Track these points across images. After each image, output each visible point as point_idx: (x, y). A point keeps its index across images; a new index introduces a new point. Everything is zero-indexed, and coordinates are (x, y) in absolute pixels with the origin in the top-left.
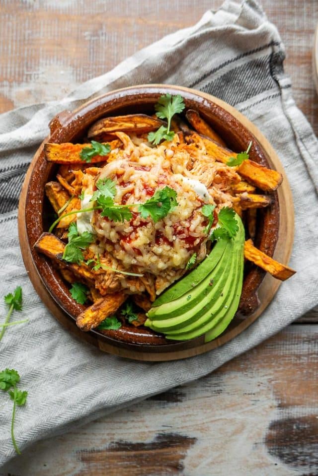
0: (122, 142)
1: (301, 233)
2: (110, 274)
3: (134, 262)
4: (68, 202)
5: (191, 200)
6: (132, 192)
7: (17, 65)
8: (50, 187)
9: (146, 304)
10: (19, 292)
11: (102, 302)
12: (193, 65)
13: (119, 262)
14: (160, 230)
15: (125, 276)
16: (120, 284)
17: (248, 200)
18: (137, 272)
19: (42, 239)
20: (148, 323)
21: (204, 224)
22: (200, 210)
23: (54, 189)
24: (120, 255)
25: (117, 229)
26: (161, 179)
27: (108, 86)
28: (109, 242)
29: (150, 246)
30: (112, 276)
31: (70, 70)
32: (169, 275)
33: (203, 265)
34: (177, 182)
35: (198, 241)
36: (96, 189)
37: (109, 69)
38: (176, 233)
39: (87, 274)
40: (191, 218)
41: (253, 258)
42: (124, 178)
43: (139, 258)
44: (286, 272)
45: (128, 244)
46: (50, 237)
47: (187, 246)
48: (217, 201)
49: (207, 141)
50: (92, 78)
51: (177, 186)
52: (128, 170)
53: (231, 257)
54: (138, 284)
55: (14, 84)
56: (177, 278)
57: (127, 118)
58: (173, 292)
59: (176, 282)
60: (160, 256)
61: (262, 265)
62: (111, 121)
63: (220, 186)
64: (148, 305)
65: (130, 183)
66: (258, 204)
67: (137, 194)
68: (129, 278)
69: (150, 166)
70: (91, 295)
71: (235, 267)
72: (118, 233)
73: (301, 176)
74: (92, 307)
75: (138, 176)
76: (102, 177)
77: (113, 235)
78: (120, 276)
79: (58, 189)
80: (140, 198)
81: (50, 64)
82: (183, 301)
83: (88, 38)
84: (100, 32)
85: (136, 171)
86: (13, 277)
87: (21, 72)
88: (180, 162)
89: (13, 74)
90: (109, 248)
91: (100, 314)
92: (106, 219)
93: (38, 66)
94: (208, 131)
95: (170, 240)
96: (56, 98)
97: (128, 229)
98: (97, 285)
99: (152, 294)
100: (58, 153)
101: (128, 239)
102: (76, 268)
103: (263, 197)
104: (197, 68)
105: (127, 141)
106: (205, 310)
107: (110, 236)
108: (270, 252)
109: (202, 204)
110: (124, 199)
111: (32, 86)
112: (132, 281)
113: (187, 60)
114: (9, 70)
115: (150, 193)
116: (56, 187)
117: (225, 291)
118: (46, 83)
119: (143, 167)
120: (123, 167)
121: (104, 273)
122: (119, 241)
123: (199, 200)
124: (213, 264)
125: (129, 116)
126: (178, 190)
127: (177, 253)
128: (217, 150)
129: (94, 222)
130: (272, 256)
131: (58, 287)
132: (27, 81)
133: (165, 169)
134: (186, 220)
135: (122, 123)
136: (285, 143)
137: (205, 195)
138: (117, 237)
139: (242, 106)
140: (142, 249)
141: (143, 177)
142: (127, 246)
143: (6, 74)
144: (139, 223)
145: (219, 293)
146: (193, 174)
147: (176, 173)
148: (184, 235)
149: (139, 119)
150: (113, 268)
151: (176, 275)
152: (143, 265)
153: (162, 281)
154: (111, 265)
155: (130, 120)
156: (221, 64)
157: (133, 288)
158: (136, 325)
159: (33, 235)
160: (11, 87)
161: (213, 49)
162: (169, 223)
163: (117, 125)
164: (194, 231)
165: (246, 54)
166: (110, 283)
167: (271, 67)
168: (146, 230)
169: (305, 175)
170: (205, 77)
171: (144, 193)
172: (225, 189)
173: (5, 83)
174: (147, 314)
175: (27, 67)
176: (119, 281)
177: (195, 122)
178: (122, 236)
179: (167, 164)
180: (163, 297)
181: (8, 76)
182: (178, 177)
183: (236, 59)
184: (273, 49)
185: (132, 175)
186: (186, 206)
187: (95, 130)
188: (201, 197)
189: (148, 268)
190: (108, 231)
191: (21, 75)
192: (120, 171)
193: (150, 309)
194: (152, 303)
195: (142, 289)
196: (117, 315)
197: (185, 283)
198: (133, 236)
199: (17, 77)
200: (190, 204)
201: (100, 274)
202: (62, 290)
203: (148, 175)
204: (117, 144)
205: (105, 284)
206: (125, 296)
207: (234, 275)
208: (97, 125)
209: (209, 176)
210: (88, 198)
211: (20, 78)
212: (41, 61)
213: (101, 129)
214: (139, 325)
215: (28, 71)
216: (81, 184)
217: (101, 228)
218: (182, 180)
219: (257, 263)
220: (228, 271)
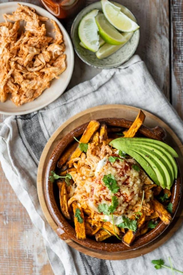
0: (74, 201)
1: (118, 99)
2: (143, 208)
3: (137, 195)
4: (105, 230)
5: (108, 168)
6: (104, 196)
7: (23, 262)
8: (99, 239)
9: (158, 189)
10: (154, 262)
11: (158, 212)
12: (25, 162)
13: (137, 202)
14: (122, 183)
15: (144, 200)
16: (148, 202)
17: (103, 136)
18: (142, 194)
19: (126, 242)
20: (168, 188)
21: (118, 161)
22: (112, 163)
23: (99, 236)
24: (133, 202)
25: (121, 203)
26: (98, 182)
27: (36, 210)
28: (127, 207)
29: (130, 188)
30: (144, 207)
31: (25, 232)
32: (143, 178)
33: (138, 161)
34: (99, 175)
35: (127, 164)
36: (102, 214)
37: (25, 210)
38: (123, 175)
39: (143, 220)
40: (116, 168)
41: (134, 133)
42: (98, 200)
43: (135, 192)
44: (141, 116)
45: (129, 198)
46: (124, 239)
47: (129, 169)
48: (106, 153)
49: (72, 156)
50: (30, 219)
51: (101, 175)
52: (94, 198)
53: (134, 146)
54: (148, 193)
55: (34, 264)
56: (145, 174)
57: (61, 198)
58: (152, 175)
59: (147, 174)
60: (134, 182)
61: (137, 128)
62: (63, 207)
63: (97, 151)
64: (159, 188)
65: (100, 197)
66: (106, 131)
67: (105, 194)
68: (145, 198)
69: (91, 187)
70: (154, 219)
71: (139, 144)
72: (123, 202)
73: (86, 100)
74: (160, 217)
75: (96, 193)
76: (97, 210)
77: (125, 205)
78: (144, 202)
79: (99, 235)
80: (107, 192)
81: (23, 244)
82: (156, 170)
83: (7, 222)
84: (4, 215)
85: (94, 194)
86: (145, 264)
87: (28, 260)
88: (88, 173)
89: (28, 265)
90: (130, 208)
91: (164, 213)
92: (117, 208)
93: (24, 250)
94: (66, 156)
95: (127, 178)
96: (42, 241)
97: (122, 198)
98: (149, 214)
99: (153, 186)
100: (81, 234)
101: (126, 198)
102: (140, 226)
103: (102, 128)
104: (27, 160)
105: (73, 199)
106: (161, 159)
107: (125, 207)
108: (130, 123)
109: (109, 162)
110: (107, 200)
111: (35, 254)
112: (147, 196)
113: (23, 166)
114: (27, 267)
115: (105, 188)
116: (98, 236)
117: (151, 149)
118: (33, 246)
119: (92, 191)
120: (93, 200)
121: (142, 211)
122: (127, 203)
123: (107, 164)
124: (138, 155)
125: (60, 198)
126: (103, 174)
127: (132, 175)
128: (77, 151)
129: (118, 215)
130: (133, 122)
131: (150, 235)
132: (33, 257)
133: (93, 180)
134: (117, 170)
135: (64, 201)
136: (67, 109)
137: (105, 161)
138: (125, 203)
139: (46, 134)
140: (131, 191)
141: (97, 191)
142: (130, 198)
143: (28, 269)
144: (119, 193)
145: (152, 152)
146: (93, 166)
147: (94, 175)
148: (124, 171)
149: (62, 193)
150: (140, 206)
151: (143, 174)
152: (138, 191)
153: (146, 181)
154: (138, 207)
155: (62, 197)
156: (24, 146)
157: (150, 195)
158: (171, 194)
159: (123, 248)
160: (35, 266)
161: (17, 152)
162: (119, 179)
163: (65, 204)
164: (122, 166)
165: (19, 133)
166: (148, 208)
167: (27, 119)
168: (122, 189)
169: (85, 98)
170: (30, 155)
171: (105, 191)
172: (99, 149)
173: (33, 269)
174: (164, 188)
175: (25, 257)
176: (147, 203)
177: (62, 163)
178: (125, 201)
179: (90, 179)
180: (154, 180)
181: (29, 267)
182: (96, 174)
183: (21, 138)
184: (18, 118)
185: (96, 196)
186: (111, 170)
187: (67, 216)
188: (106, 163)
189: (140, 188)
190: (122, 208)
191: (29, 260)
192: (94, 202)
193: (161, 187)
194: (158, 186)
195: (151, 191)
196: (165, 204)
197: (147, 169)
198: (125, 196)
199: (30, 263)
200: (110, 168)
201: (143, 212)
202: (152, 233)
203: (96, 189)
204: (74, 204)
205: (148, 210)
206: (154, 200)
207: (143, 144)
208: (65, 215)
209: (94, 158)
210: (106, 218)
211: (31, 261)
212: (21, 249)
213: (66, 213)
214: (170, 193)
215: (27, 256)
216: (98, 221)
217: (121, 211)
218: (98, 172)
219: (136, 131)
220: (141, 147)
